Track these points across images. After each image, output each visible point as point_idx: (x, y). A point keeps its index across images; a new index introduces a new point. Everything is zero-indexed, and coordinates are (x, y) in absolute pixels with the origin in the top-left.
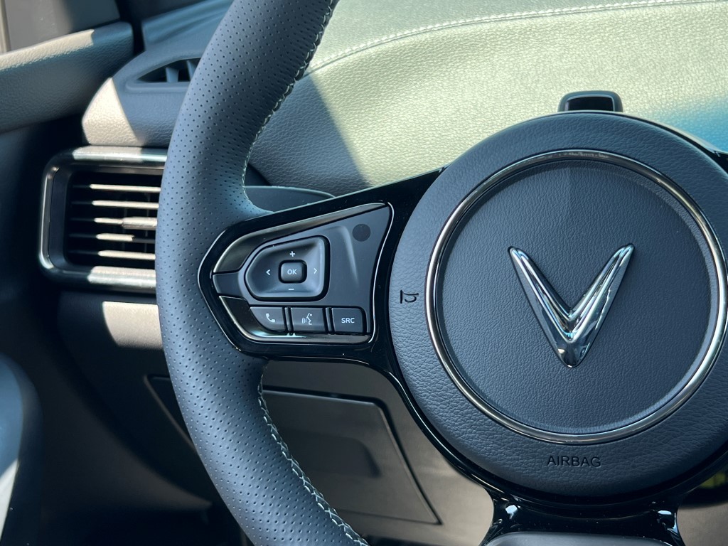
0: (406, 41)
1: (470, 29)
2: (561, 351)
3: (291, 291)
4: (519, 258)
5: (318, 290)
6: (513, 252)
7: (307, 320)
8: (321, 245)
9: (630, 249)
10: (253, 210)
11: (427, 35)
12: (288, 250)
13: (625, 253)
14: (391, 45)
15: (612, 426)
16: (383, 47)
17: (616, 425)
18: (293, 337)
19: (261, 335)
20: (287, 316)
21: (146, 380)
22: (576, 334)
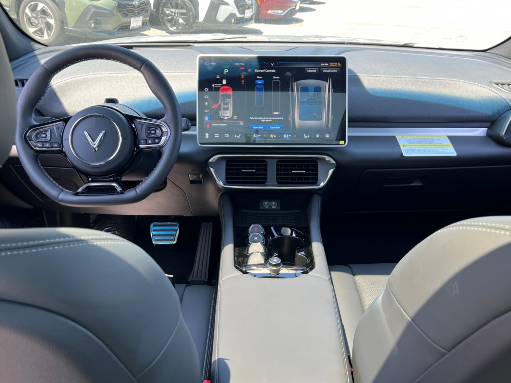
0: (77, 78)
1: (93, 76)
3: (44, 139)
4: (86, 133)
5: (49, 139)
7: (47, 145)
8: (49, 130)
9: (105, 131)
10: (35, 123)
11: (83, 77)
12: (42, 132)
14: (74, 79)
16: (71, 80)
18: (45, 149)
19: (37, 148)
20: (43, 144)
21: (11, 166)
22: (95, 146)
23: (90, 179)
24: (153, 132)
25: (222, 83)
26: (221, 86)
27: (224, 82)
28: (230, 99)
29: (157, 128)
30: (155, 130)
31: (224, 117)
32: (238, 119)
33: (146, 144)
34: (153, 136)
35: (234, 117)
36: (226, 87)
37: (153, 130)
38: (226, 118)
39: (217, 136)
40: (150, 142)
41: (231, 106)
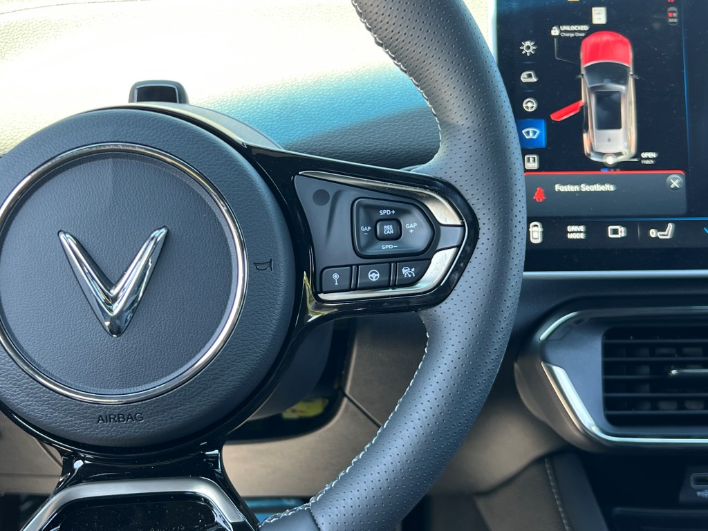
2: (107, 323)
4: (67, 241)
6: (62, 236)
9: (164, 231)
13: (160, 234)
15: (152, 385)
17: (156, 383)
22: (117, 308)
23: (78, 464)
24: (389, 229)
25: (587, 19)
26: (588, 33)
27: (599, 16)
28: (625, 83)
29: (406, 212)
30: (395, 220)
31: (602, 155)
32: (658, 165)
33: (356, 289)
34: (387, 247)
35: (644, 155)
36: (606, 37)
37: (386, 220)
38: (610, 161)
39: (576, 232)
40: (374, 276)
41: (628, 112)
